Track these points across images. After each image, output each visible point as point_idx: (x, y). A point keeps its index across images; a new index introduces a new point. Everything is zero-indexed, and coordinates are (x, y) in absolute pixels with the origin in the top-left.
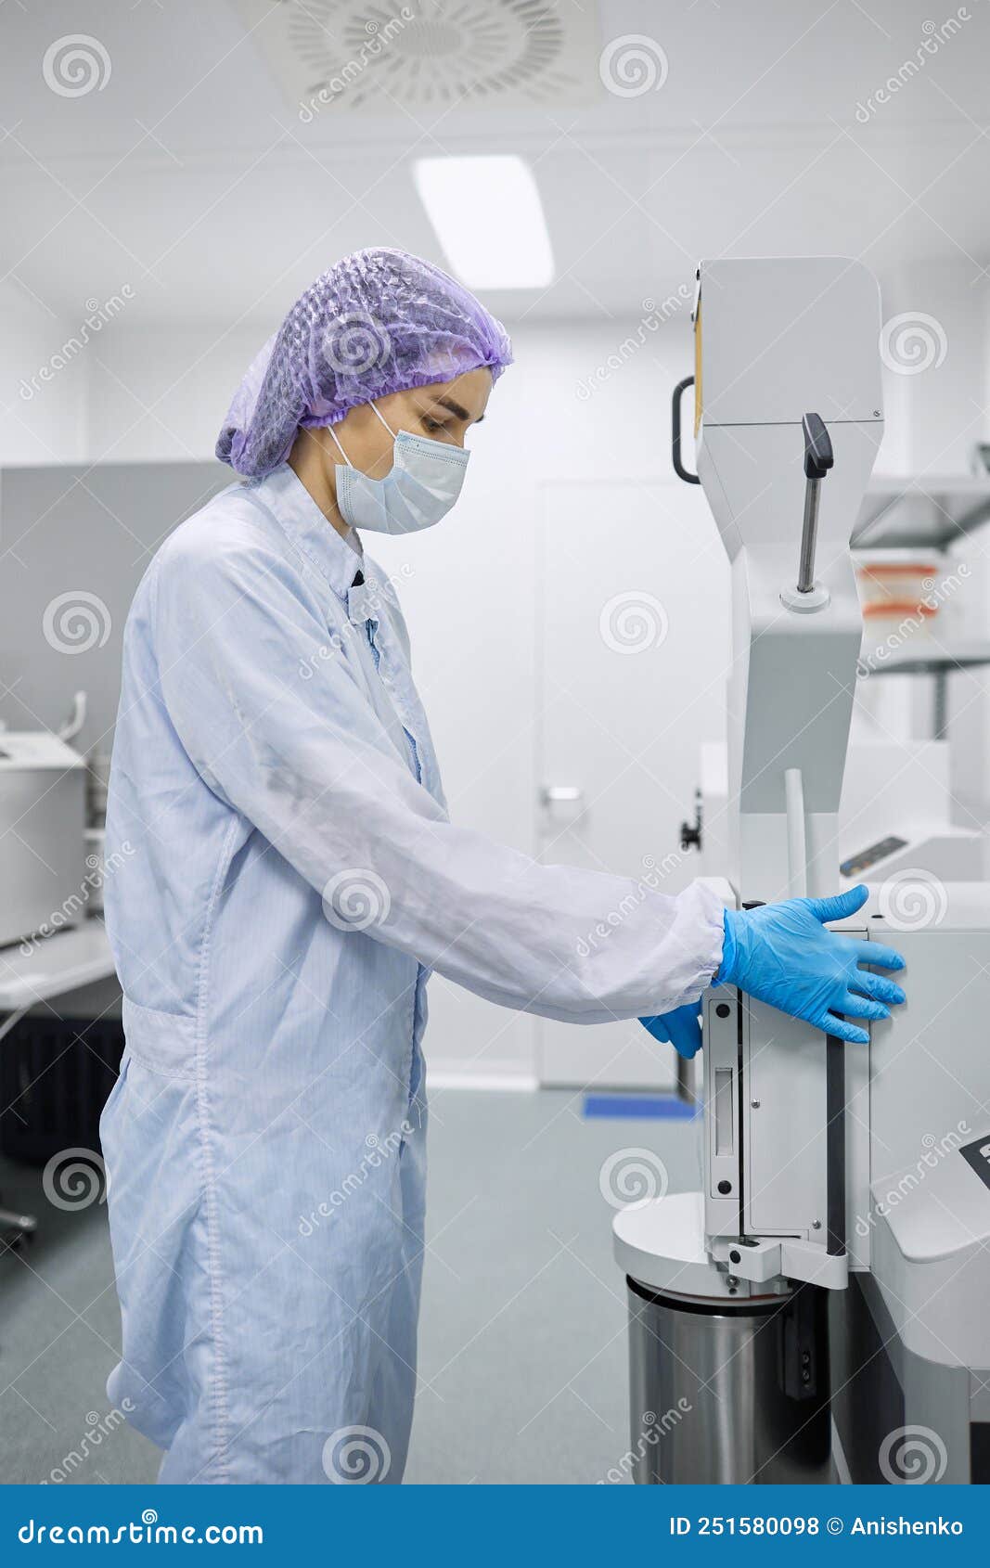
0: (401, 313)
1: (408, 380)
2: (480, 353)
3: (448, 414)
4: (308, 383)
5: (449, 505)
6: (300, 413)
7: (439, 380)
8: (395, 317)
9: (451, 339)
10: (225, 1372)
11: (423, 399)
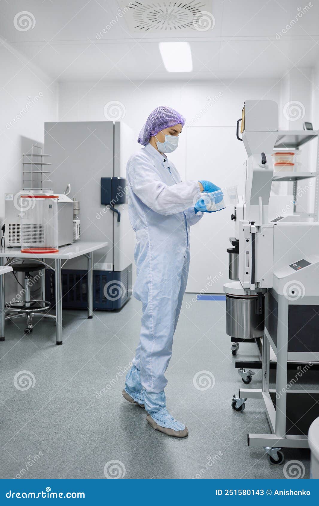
0: (164, 116)
1: (166, 127)
2: (178, 121)
3: (174, 132)
4: (151, 129)
5: (176, 147)
6: (150, 134)
7: (171, 126)
8: (163, 117)
9: (173, 119)
10: (152, 287)
11: (169, 129)
